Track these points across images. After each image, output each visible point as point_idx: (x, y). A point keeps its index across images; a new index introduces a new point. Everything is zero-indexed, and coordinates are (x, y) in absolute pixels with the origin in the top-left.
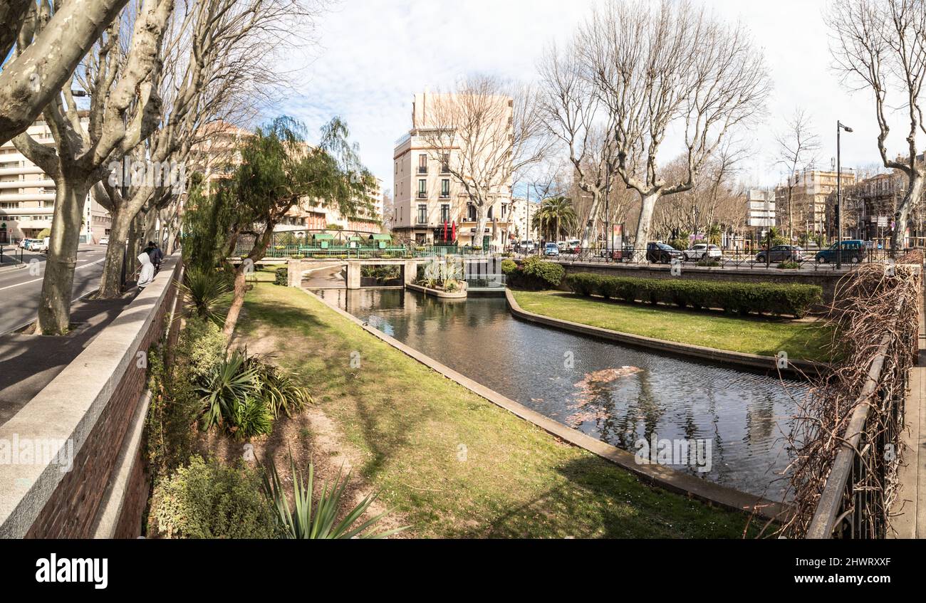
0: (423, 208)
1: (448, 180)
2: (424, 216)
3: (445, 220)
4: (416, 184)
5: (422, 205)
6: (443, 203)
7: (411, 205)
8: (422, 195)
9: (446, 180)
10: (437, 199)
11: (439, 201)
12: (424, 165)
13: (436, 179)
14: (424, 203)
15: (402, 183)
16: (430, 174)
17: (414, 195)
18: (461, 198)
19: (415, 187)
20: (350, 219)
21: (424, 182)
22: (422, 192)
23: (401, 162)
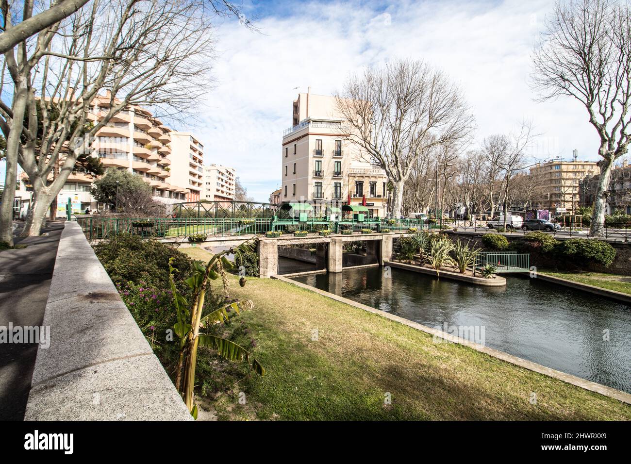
0: (319, 185)
1: (340, 162)
2: (319, 191)
3: (337, 196)
4: (313, 164)
5: (318, 183)
6: (336, 181)
7: (309, 182)
8: (318, 174)
9: (338, 162)
10: (331, 178)
11: (333, 179)
12: (320, 149)
13: (330, 161)
14: (320, 181)
15: (295, 164)
16: (324, 156)
17: (311, 174)
18: (351, 178)
19: (312, 167)
20: (216, 196)
21: (320, 163)
22: (318, 172)
23: (294, 147)
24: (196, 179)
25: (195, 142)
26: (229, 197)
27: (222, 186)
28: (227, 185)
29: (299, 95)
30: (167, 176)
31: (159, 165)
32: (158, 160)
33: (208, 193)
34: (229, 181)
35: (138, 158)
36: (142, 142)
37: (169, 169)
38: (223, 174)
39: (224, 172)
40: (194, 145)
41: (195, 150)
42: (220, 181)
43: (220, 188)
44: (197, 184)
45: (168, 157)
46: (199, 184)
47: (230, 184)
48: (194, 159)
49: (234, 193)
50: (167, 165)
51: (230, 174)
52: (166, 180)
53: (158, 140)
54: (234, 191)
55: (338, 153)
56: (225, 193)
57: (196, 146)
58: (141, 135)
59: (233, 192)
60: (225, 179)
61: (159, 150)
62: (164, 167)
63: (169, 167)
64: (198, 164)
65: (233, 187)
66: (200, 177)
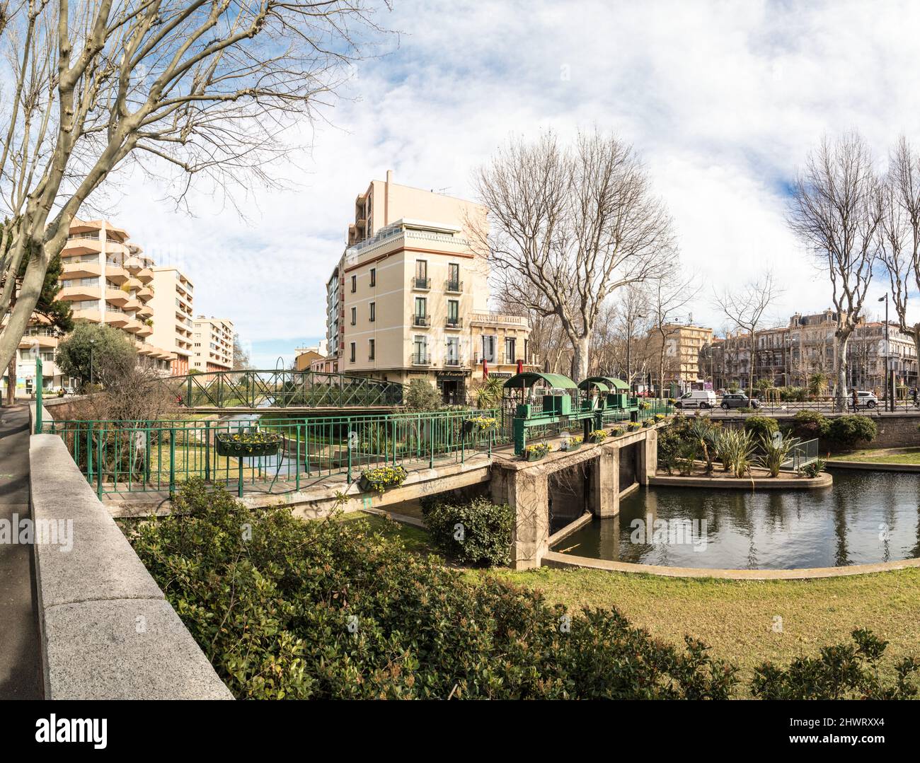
0: (421, 341)
1: (457, 302)
2: (422, 352)
3: (451, 360)
4: (411, 304)
5: (420, 337)
6: (450, 335)
7: (404, 336)
8: (420, 321)
9: (453, 302)
10: (442, 328)
11: (446, 331)
12: (423, 276)
13: (440, 300)
14: (423, 334)
15: (373, 304)
16: (431, 291)
17: (408, 322)
18: (474, 330)
19: (410, 309)
20: (209, 364)
21: (423, 302)
22: (420, 317)
23: (369, 273)
24: (183, 338)
25: (183, 280)
26: (226, 365)
27: (217, 348)
28: (223, 347)
29: (372, 184)
30: (149, 334)
31: (138, 317)
32: (137, 309)
33: (198, 359)
34: (225, 340)
35: (112, 306)
36: (116, 281)
37: (152, 322)
38: (218, 330)
39: (219, 326)
40: (181, 285)
41: (182, 294)
42: (214, 341)
43: (214, 352)
44: (185, 346)
45: (149, 303)
46: (189, 346)
47: (226, 345)
48: (181, 306)
49: (232, 359)
50: (148, 316)
51: (227, 329)
52: (147, 339)
53: (137, 277)
54: (232, 355)
55: (454, 286)
56: (221, 358)
57: (184, 287)
58: (116, 270)
59: (230, 357)
60: (221, 337)
61: (139, 294)
62: (144, 318)
63: (151, 319)
64: (186, 315)
65: (230, 350)
66: (189, 334)
